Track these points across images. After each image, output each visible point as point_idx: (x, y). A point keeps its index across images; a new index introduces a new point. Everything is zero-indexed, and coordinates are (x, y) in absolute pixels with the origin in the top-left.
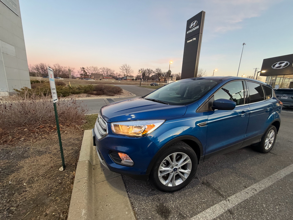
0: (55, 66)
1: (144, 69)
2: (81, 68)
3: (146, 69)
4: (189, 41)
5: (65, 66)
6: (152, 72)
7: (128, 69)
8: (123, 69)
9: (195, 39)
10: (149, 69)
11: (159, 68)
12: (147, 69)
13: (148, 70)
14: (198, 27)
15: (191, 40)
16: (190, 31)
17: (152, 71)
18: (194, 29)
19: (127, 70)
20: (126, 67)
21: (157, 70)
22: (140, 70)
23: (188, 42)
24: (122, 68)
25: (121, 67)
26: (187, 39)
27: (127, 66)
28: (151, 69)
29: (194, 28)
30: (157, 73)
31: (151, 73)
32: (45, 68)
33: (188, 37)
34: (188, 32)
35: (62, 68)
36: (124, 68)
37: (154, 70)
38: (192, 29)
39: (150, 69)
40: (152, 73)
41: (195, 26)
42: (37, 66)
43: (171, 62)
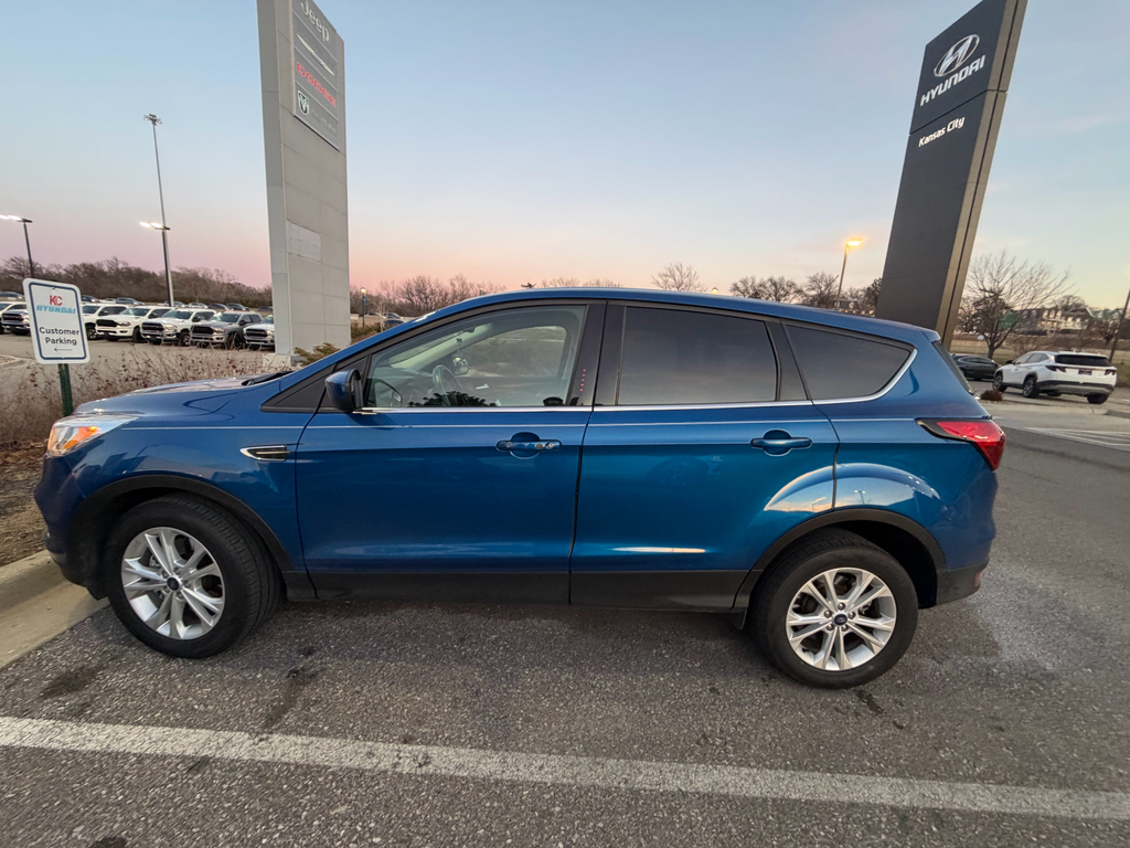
0: (453, 285)
1: (757, 282)
2: (523, 286)
3: (766, 279)
4: (928, 139)
5: (480, 282)
6: (792, 291)
7: (686, 280)
8: (666, 282)
9: (959, 123)
10: (776, 278)
11: (827, 274)
12: (771, 280)
13: (775, 284)
14: (979, 64)
15: (941, 132)
16: (941, 90)
17: (791, 285)
18: (958, 78)
19: (683, 286)
20: (677, 274)
21: (814, 280)
22: (735, 285)
23: (921, 142)
24: (660, 281)
25: (660, 275)
26: (917, 130)
27: (684, 270)
28: (786, 280)
29: (958, 71)
30: (814, 293)
31: (787, 293)
32: (428, 291)
33: (924, 120)
34: (925, 99)
35: (472, 286)
36: (671, 280)
37: (802, 281)
38: (947, 77)
39: (782, 279)
40: (791, 296)
41: (967, 64)
42: (409, 284)
43: (854, 244)
